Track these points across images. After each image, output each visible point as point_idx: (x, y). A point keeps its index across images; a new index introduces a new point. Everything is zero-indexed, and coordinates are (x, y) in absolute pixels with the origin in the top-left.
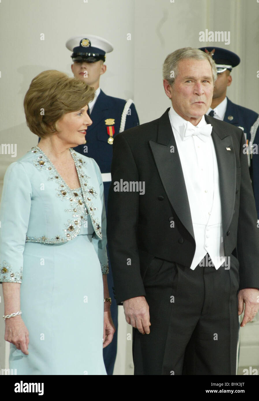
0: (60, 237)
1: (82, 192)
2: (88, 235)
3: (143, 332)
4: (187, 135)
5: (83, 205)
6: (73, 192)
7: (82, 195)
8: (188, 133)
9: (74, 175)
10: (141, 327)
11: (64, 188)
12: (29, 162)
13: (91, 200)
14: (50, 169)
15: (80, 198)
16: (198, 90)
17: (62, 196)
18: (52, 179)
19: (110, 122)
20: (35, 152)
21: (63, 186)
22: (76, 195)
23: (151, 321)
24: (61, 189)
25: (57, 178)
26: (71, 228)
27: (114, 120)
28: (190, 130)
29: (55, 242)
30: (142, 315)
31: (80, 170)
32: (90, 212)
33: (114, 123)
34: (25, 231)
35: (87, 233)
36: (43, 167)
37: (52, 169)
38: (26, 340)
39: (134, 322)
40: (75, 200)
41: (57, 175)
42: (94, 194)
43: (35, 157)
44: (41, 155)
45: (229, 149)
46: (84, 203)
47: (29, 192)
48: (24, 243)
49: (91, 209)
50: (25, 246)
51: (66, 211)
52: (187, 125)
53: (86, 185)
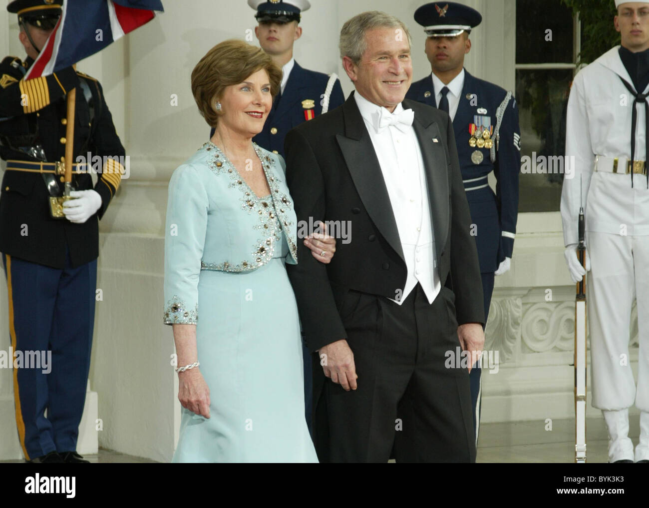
0: (248, 263)
1: (273, 201)
2: (281, 258)
3: (348, 388)
4: (382, 124)
5: (275, 218)
6: (261, 201)
7: (274, 205)
8: (384, 123)
9: (262, 178)
10: (346, 382)
11: (250, 198)
12: (202, 163)
13: (285, 212)
14: (231, 172)
15: (271, 209)
16: (396, 69)
17: (248, 208)
18: (234, 185)
19: (308, 104)
20: (209, 149)
21: (248, 195)
22: (265, 205)
23: (357, 372)
24: (246, 198)
25: (240, 183)
26: (262, 250)
27: (313, 101)
28: (386, 118)
29: (242, 269)
30: (346, 366)
31: (269, 170)
32: (285, 228)
33: (314, 106)
34: (199, 256)
35: (280, 255)
36: (222, 170)
37: (233, 172)
38: (207, 400)
39: (336, 376)
40: (265, 211)
41: (240, 181)
42: (288, 203)
43: (210, 156)
44: (218, 153)
45: (436, 140)
46: (276, 215)
47: (204, 205)
48: (199, 271)
49: (286, 225)
50: (200, 276)
51: (255, 227)
52: (381, 112)
53: (277, 192)
